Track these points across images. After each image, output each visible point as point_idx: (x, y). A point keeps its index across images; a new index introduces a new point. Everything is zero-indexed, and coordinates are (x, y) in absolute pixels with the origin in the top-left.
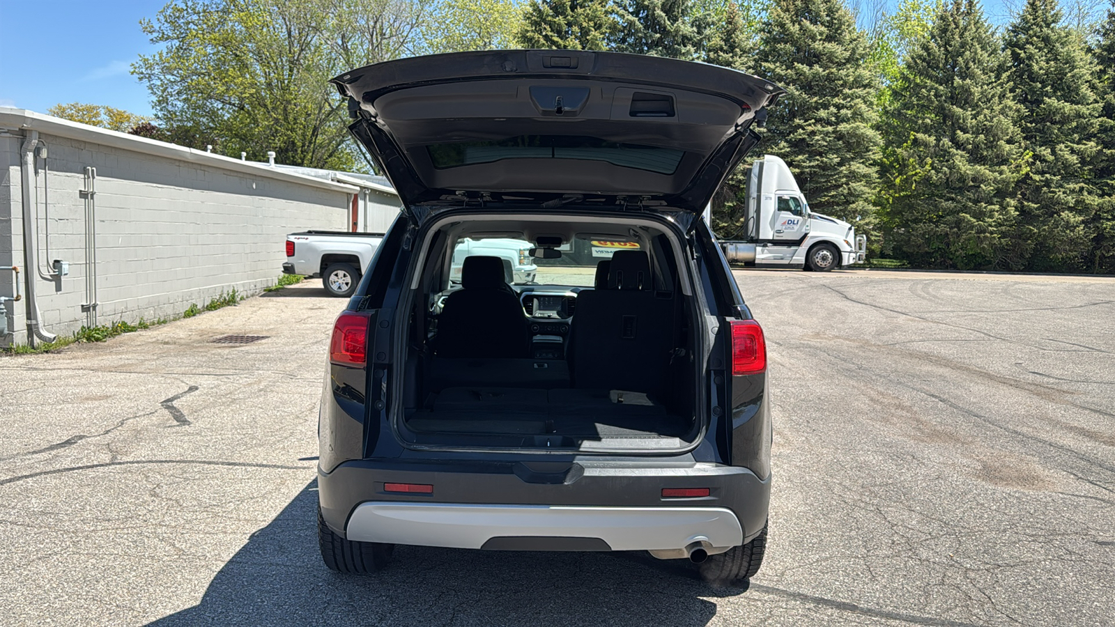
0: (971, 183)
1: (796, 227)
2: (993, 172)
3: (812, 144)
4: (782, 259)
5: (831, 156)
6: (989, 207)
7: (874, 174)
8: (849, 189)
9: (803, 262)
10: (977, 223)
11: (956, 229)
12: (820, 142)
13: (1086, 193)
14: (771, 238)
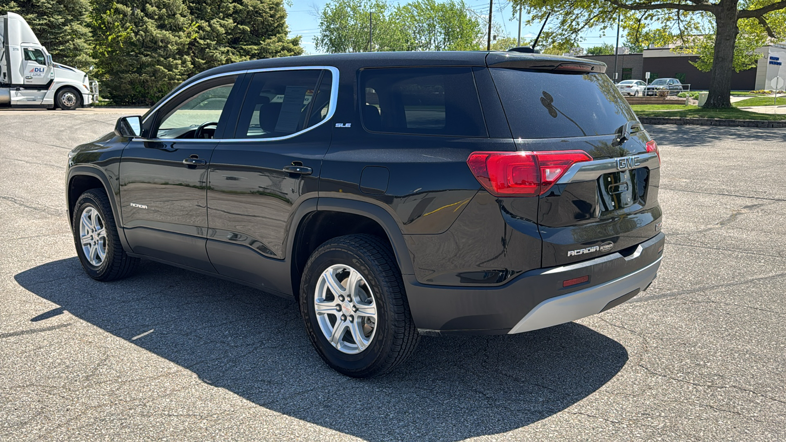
0: (161, 44)
1: (43, 75)
2: (175, 36)
3: (39, 6)
4: (35, 100)
5: (56, 17)
6: (174, 61)
7: (89, 33)
8: (74, 44)
9: (53, 103)
10: (168, 73)
11: (153, 78)
12: (46, 5)
13: (231, 54)
14: (22, 83)
